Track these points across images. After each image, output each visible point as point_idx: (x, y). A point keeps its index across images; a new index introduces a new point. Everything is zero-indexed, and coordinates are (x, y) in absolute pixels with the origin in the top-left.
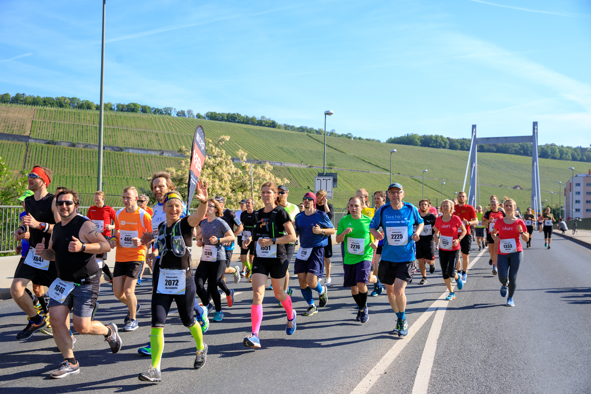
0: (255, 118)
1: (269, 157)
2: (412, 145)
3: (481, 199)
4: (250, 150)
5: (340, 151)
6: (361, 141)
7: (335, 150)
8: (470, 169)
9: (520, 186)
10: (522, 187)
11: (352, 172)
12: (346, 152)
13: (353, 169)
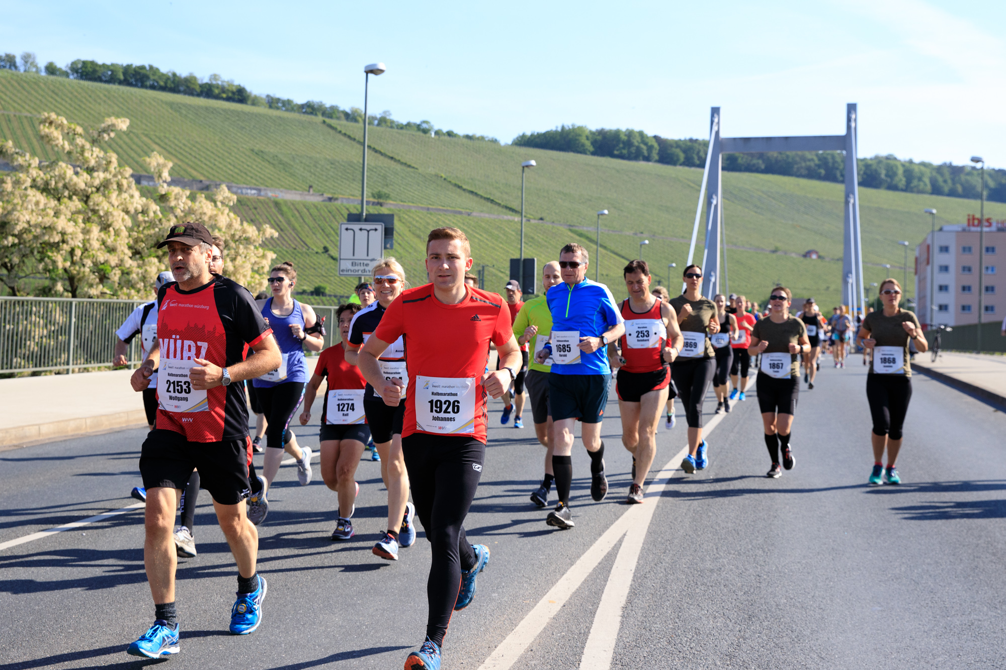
0: (195, 78)
1: (229, 175)
2: (574, 151)
3: (729, 280)
4: (181, 157)
5: (402, 163)
6: (453, 139)
7: (389, 161)
8: (705, 210)
9: (817, 250)
10: (821, 254)
11: (431, 214)
12: (416, 166)
13: (434, 207)
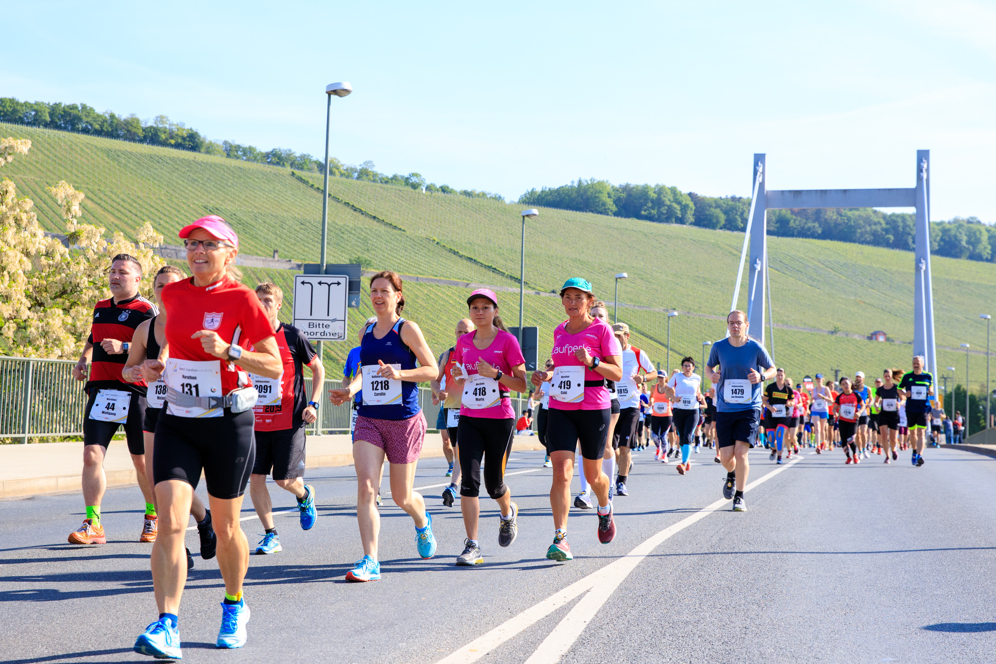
0: (138, 121)
2: (592, 212)
4: (119, 215)
5: (387, 224)
6: (449, 195)
7: (371, 221)
9: (885, 331)
10: (889, 336)
11: (421, 285)
12: (403, 228)
13: (425, 277)
